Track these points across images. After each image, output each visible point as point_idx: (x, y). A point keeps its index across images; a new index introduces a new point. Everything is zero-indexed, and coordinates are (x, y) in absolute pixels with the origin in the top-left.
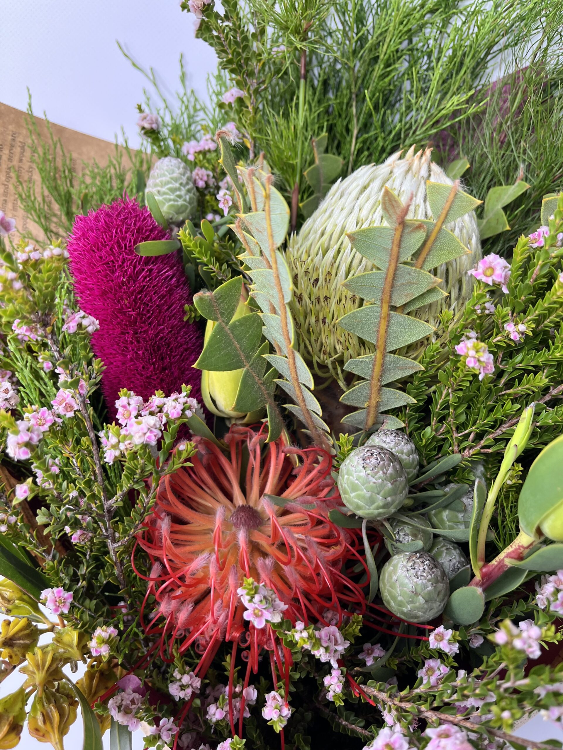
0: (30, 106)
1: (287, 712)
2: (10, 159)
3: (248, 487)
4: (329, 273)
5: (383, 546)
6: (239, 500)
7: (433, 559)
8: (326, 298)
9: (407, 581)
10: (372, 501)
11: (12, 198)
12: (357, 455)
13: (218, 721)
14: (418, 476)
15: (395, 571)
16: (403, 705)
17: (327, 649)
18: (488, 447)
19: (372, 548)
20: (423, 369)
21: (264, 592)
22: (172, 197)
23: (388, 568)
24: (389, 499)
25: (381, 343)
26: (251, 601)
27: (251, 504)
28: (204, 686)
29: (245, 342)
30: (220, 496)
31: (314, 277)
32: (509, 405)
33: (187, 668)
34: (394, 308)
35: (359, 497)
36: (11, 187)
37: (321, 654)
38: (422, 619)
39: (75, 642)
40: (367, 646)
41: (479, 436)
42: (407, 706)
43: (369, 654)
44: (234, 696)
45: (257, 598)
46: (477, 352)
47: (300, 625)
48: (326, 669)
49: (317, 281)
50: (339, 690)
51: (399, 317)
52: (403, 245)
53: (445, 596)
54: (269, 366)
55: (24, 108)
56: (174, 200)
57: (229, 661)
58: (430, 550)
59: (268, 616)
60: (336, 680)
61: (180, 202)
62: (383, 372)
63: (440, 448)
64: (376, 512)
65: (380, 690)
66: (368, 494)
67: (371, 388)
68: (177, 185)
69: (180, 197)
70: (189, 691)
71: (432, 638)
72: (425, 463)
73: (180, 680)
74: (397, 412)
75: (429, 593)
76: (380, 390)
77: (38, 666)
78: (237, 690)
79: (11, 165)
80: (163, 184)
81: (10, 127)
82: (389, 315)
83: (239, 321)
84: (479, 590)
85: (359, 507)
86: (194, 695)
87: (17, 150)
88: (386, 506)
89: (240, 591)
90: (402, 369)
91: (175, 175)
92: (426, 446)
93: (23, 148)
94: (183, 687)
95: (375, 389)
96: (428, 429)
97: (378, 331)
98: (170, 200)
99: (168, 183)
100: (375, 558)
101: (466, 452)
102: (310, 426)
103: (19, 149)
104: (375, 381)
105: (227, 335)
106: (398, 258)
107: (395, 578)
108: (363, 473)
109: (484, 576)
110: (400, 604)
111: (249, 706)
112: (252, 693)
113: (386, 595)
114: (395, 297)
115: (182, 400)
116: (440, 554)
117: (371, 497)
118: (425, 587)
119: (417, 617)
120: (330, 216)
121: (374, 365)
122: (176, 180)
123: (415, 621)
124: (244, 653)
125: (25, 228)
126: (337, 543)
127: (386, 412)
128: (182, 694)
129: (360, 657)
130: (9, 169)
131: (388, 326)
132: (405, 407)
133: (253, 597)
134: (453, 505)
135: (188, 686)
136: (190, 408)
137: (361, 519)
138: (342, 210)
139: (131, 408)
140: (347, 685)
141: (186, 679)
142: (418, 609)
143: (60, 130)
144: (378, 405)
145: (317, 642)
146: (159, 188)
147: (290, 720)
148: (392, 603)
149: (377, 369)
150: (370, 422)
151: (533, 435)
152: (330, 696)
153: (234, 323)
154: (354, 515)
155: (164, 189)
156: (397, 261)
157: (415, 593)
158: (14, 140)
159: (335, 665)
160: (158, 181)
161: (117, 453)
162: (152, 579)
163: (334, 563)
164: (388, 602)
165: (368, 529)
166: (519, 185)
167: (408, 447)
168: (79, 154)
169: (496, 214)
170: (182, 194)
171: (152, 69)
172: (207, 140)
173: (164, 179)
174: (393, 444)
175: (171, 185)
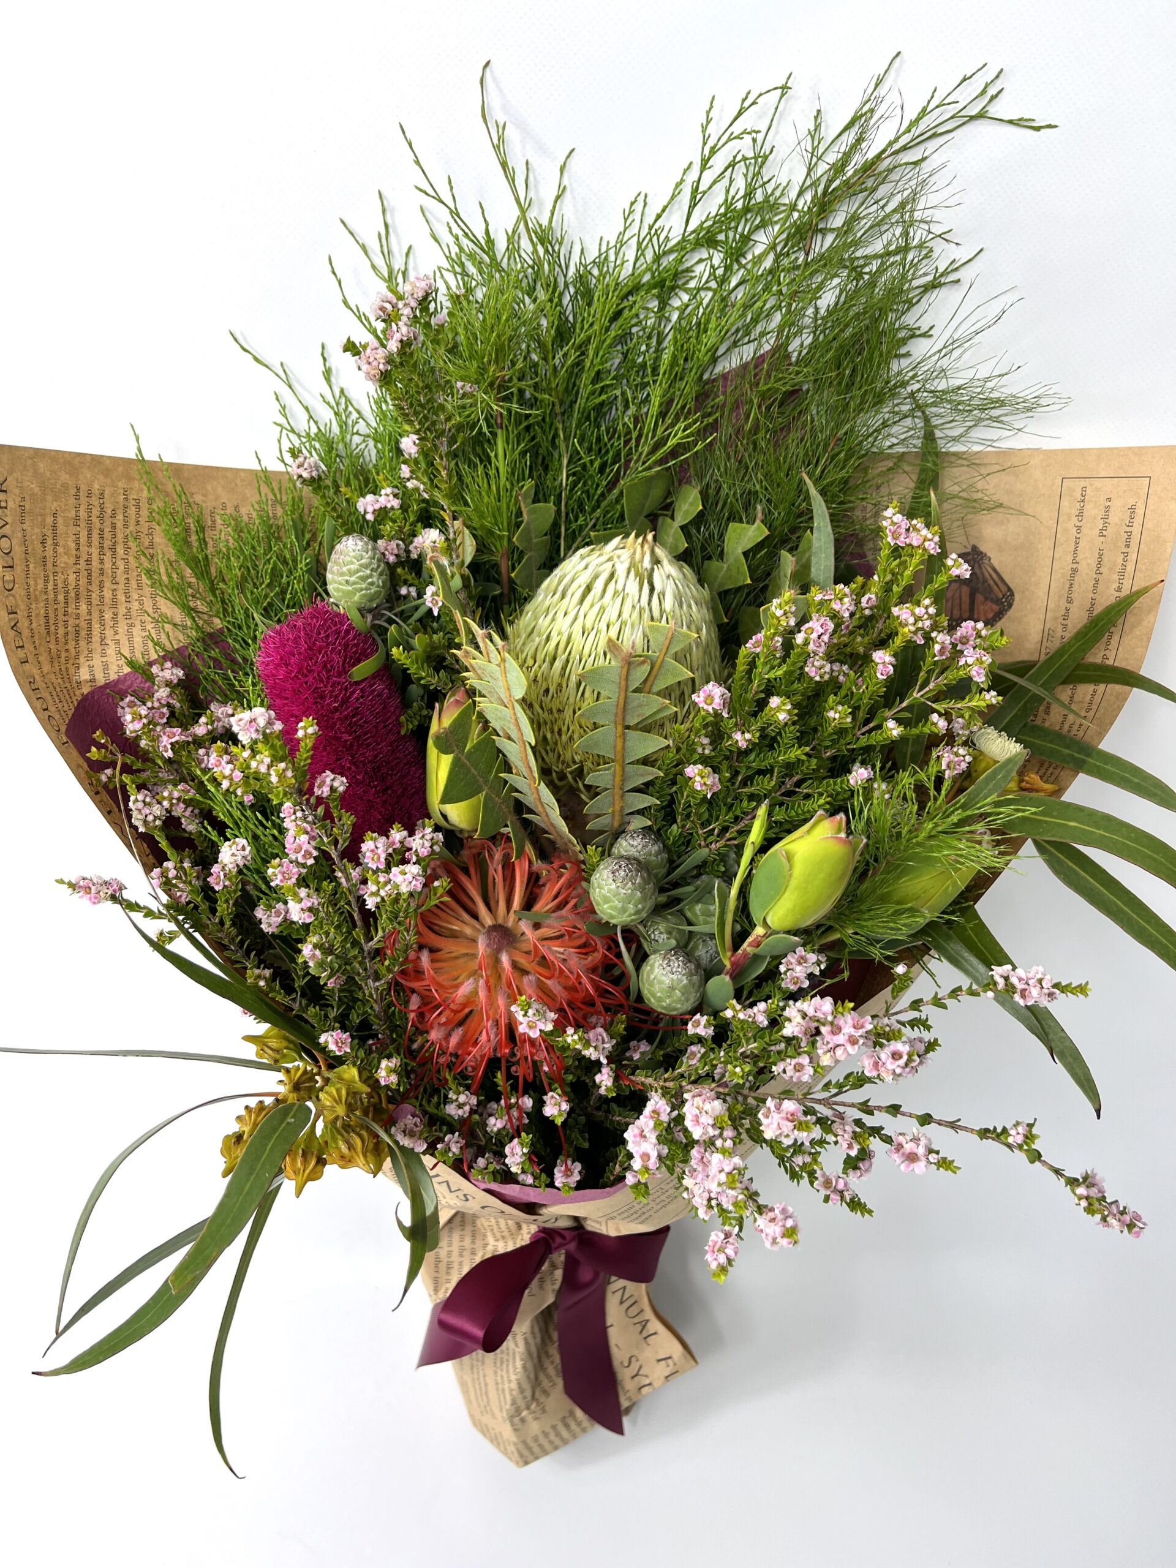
0: (139, 450)
1: (565, 1107)
2: (126, 526)
3: (492, 903)
4: (560, 685)
5: (640, 946)
6: (488, 921)
7: (687, 954)
8: (559, 711)
9: (664, 978)
10: (624, 910)
11: (135, 574)
12: (606, 868)
13: (499, 1130)
14: (669, 873)
15: (652, 970)
16: (667, 1084)
17: (595, 1048)
18: (734, 839)
19: (629, 950)
20: (662, 775)
21: (535, 1006)
22: (364, 586)
23: (646, 968)
24: (640, 906)
25: (619, 756)
26: (525, 1015)
27: (500, 921)
28: (479, 1103)
29: (482, 766)
30: (466, 917)
31: (544, 687)
32: (745, 804)
33: (461, 1089)
34: (628, 727)
35: (611, 908)
36: (131, 559)
37: (590, 1053)
38: (681, 1011)
39: (357, 1078)
40: (633, 1043)
41: (725, 830)
42: (670, 1084)
43: (635, 1051)
44: (509, 1107)
45: (531, 1012)
46: (702, 777)
47: (570, 1030)
48: (597, 1066)
49: (547, 691)
50: (610, 1083)
51: (632, 734)
52: (630, 678)
53: (700, 986)
54: (506, 782)
55: (131, 454)
56: (366, 589)
57: (500, 1078)
58: (686, 946)
59: (541, 1025)
60: (606, 1076)
61: (373, 590)
62: (623, 781)
63: (689, 842)
64: (629, 919)
65: (646, 1077)
66: (620, 905)
67: (614, 796)
68: (368, 572)
69: (372, 584)
70: (467, 1108)
71: (690, 1026)
72: (675, 858)
73: (457, 1100)
74: (641, 812)
75: (685, 986)
76: (622, 796)
78: (513, 1101)
79: (128, 531)
80: (351, 573)
81: (120, 484)
82: (624, 734)
83: (474, 747)
84: (727, 978)
85: (613, 917)
86: (472, 1112)
87: (132, 511)
88: (637, 912)
89: (513, 1008)
90: (642, 775)
91: (363, 561)
92: (674, 843)
93: (138, 507)
94: (460, 1106)
95: (617, 797)
96: (675, 827)
97: (615, 747)
98: (362, 590)
99: (358, 571)
100: (633, 960)
101: (713, 846)
102: (551, 830)
103: (133, 508)
104: (617, 790)
105: (464, 765)
106: (627, 686)
107: (652, 977)
108: (613, 886)
109: (732, 964)
110: (660, 1000)
111: (527, 1114)
112: (528, 1102)
113: (645, 993)
114: (628, 717)
115: (428, 837)
116: (696, 947)
117: (623, 907)
118: (681, 981)
119: (676, 1009)
120: (553, 620)
121: (614, 776)
122: (366, 566)
123: (675, 1013)
124: (513, 1069)
125: (156, 609)
126: (595, 950)
127: (632, 813)
128: (460, 1112)
129: (627, 1054)
130: (126, 537)
131: (624, 743)
132: (650, 807)
133: (526, 1012)
134: (704, 899)
135: (464, 1104)
136: (436, 843)
137: (615, 926)
138: (566, 614)
139: (380, 851)
140: (617, 1079)
141: (462, 1098)
142: (676, 1002)
143: (177, 469)
144: (622, 808)
145: (587, 1044)
146: (347, 578)
147: (569, 1113)
148: (653, 1000)
149: (618, 779)
150: (616, 824)
151: (769, 828)
152: (602, 1091)
153: (469, 750)
154: (607, 923)
155: (353, 579)
156: (626, 690)
157: (672, 988)
158: (126, 499)
159: (604, 1061)
160: (345, 569)
161: (379, 899)
162: (413, 1011)
163: (593, 970)
164: (649, 1000)
165: (623, 932)
166: (759, 528)
167: (656, 848)
168: (205, 495)
169: (737, 560)
170: (375, 579)
171: (282, 364)
172: (387, 495)
173: (352, 566)
174: (640, 847)
175: (361, 574)
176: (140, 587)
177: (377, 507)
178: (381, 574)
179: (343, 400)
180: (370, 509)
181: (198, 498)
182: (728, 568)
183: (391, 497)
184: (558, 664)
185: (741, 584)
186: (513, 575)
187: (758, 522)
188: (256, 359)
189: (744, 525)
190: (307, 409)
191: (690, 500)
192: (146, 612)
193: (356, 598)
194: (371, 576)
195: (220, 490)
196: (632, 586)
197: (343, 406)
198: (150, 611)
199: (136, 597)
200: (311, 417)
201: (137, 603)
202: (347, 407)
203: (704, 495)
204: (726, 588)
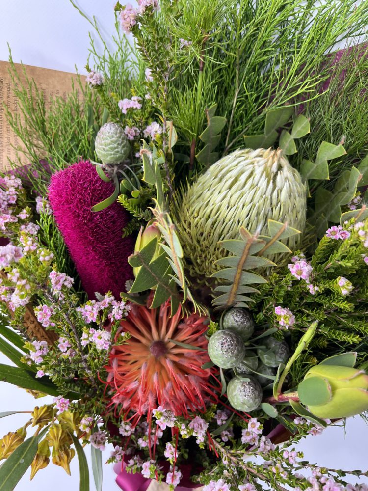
0: (11, 57)
2: (1, 98)
4: (210, 233)
6: (155, 335)
8: (207, 247)
9: (240, 397)
10: (224, 365)
13: (143, 448)
15: (234, 389)
16: (231, 457)
20: (259, 292)
22: (112, 152)
27: (162, 338)
29: (158, 271)
31: (200, 231)
33: (128, 422)
36: (4, 116)
39: (72, 418)
40: (219, 412)
42: (233, 458)
43: (219, 418)
44: (151, 434)
51: (246, 274)
52: (251, 249)
53: (258, 404)
55: (6, 59)
56: (114, 154)
59: (168, 424)
61: (118, 155)
62: (237, 290)
64: (227, 368)
67: (230, 296)
68: (116, 145)
69: (118, 152)
70: (129, 432)
71: (250, 421)
73: (125, 427)
74: (244, 302)
75: (251, 403)
76: (235, 296)
77: (55, 437)
79: (3, 101)
80: (107, 145)
82: (241, 273)
85: (219, 364)
86: (132, 434)
88: (233, 364)
90: (248, 290)
93: (9, 88)
94: (126, 430)
97: (235, 277)
98: (111, 154)
99: (110, 144)
103: (6, 89)
104: (232, 294)
107: (234, 394)
114: (246, 266)
117: (225, 362)
118: (249, 401)
121: (232, 289)
122: (115, 142)
127: (239, 302)
128: (126, 434)
131: (241, 276)
132: (249, 302)
135: (128, 430)
137: (219, 367)
139: (94, 312)
142: (245, 409)
143: (32, 70)
144: (234, 300)
146: (104, 147)
149: (234, 290)
150: (229, 304)
152: (199, 443)
155: (107, 148)
156: (248, 255)
157: (244, 403)
158: (2, 84)
160: (103, 142)
161: (88, 343)
166: (340, 148)
167: (249, 324)
168: (48, 85)
169: (323, 164)
170: (119, 150)
171: (94, 17)
172: (135, 101)
173: (107, 141)
174: (239, 323)
175: (112, 146)
176: (8, 131)
177: (129, 107)
178: (123, 147)
179: (124, 41)
180: (125, 108)
181: (44, 86)
182: (317, 167)
183: (137, 102)
184: (210, 221)
185: (323, 178)
186: (196, 156)
187: (340, 145)
188: (81, 13)
189: (331, 145)
190: (104, 43)
191: (303, 125)
192: (11, 144)
193: (109, 158)
194: (117, 148)
195: (56, 83)
196: (263, 183)
197: (125, 45)
198: (13, 144)
199: (6, 136)
200: (106, 48)
201: (6, 139)
202: (126, 45)
203: (312, 123)
204: (314, 178)
